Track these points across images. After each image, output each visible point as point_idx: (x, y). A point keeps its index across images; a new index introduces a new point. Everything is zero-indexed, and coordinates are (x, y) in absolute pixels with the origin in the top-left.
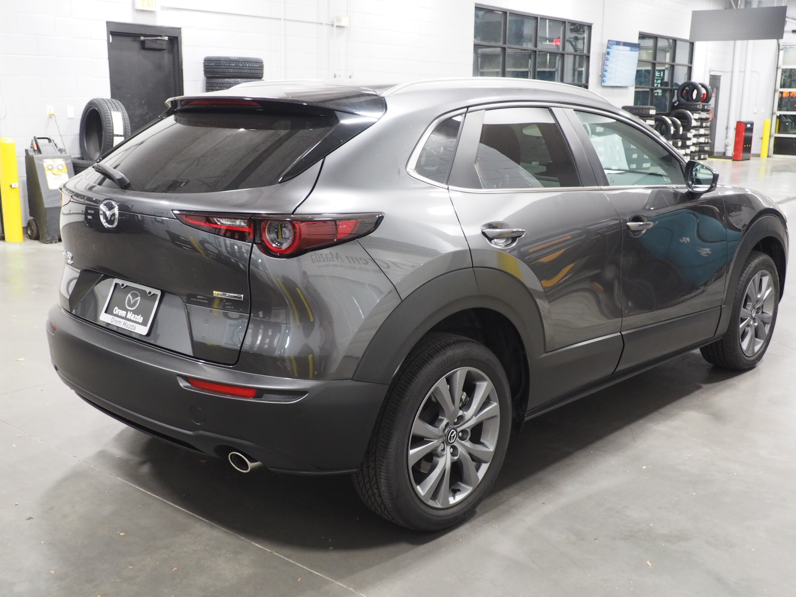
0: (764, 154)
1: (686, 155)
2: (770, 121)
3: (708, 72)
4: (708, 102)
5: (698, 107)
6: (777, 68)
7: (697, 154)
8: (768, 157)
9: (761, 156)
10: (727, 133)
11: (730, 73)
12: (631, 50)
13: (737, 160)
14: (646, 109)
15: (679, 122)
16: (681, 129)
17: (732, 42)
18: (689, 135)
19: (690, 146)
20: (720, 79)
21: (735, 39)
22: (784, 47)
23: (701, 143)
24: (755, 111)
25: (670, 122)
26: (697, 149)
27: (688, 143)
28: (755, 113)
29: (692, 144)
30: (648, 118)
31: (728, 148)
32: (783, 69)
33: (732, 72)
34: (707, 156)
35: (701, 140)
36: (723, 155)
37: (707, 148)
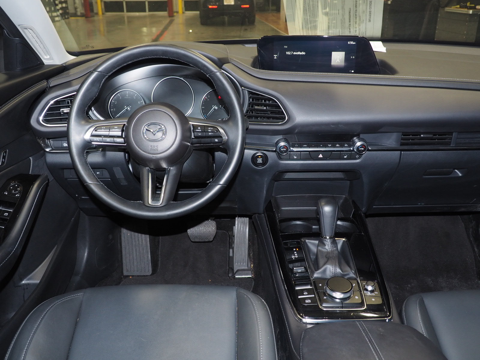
0: (100, 13)
7: (63, 15)
8: (103, 14)
13: (88, 18)
23: (64, 8)
26: (63, 11)
34: (69, 16)
35: (64, 5)
36: (75, 15)
37: (67, 11)
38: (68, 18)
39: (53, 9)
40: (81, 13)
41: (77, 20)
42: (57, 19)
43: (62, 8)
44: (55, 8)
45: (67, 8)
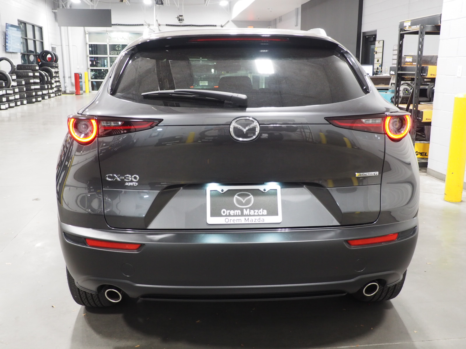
0: (87, 91)
1: (53, 93)
2: (87, 72)
3: (50, 45)
4: (57, 62)
5: (54, 65)
6: (86, 44)
7: (57, 92)
8: (89, 92)
9: (86, 92)
10: (64, 80)
11: (60, 46)
12: (17, 30)
13: (78, 95)
14: (33, 66)
15: (47, 74)
16: (49, 78)
17: (66, 27)
18: (53, 81)
19: (54, 88)
20: (55, 49)
21: (67, 26)
22: (88, 32)
23: (58, 86)
24: (78, 67)
25: (44, 74)
26: (57, 89)
27: (53, 86)
28: (78, 69)
29: (55, 87)
30: (36, 72)
31: (67, 88)
32: (89, 45)
33: (62, 45)
34: (61, 93)
35: (58, 84)
36: (65, 93)
37: (60, 89)
38: (60, 95)
39: (50, 87)
40: (70, 91)
41: (66, 97)
42: (52, 95)
43: (56, 86)
44: (51, 86)
45: (60, 86)
